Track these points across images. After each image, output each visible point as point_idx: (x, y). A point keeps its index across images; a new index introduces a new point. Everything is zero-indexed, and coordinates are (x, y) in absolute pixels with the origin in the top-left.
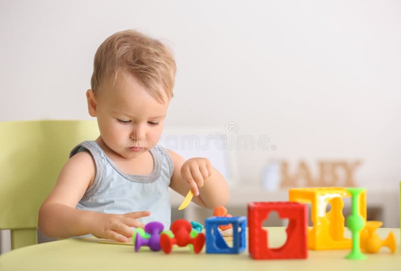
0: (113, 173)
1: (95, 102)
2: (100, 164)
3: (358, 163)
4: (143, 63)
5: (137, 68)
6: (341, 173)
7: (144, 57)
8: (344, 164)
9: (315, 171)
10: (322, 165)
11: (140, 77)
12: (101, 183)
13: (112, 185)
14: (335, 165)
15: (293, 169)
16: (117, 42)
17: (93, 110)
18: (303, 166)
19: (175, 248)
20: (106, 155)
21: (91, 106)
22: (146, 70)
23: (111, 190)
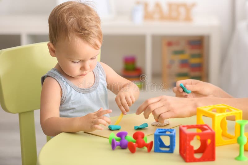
0: (71, 90)
1: (54, 49)
2: (63, 86)
3: (194, 5)
4: (85, 30)
5: (82, 33)
6: (182, 10)
7: (85, 25)
8: (184, 5)
9: (165, 8)
10: (170, 5)
11: (85, 39)
12: (66, 98)
13: (72, 98)
14: (179, 6)
15: (151, 7)
16: (66, 15)
17: (53, 54)
18: (158, 5)
19: (137, 149)
20: (65, 79)
21: (51, 51)
22: (88, 34)
23: (72, 101)
